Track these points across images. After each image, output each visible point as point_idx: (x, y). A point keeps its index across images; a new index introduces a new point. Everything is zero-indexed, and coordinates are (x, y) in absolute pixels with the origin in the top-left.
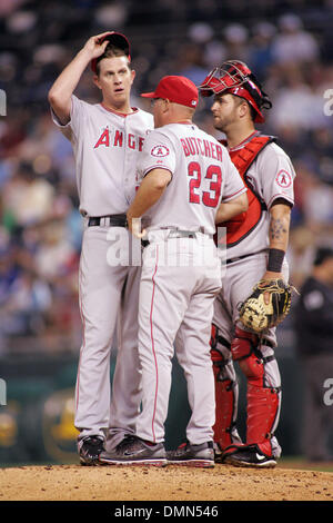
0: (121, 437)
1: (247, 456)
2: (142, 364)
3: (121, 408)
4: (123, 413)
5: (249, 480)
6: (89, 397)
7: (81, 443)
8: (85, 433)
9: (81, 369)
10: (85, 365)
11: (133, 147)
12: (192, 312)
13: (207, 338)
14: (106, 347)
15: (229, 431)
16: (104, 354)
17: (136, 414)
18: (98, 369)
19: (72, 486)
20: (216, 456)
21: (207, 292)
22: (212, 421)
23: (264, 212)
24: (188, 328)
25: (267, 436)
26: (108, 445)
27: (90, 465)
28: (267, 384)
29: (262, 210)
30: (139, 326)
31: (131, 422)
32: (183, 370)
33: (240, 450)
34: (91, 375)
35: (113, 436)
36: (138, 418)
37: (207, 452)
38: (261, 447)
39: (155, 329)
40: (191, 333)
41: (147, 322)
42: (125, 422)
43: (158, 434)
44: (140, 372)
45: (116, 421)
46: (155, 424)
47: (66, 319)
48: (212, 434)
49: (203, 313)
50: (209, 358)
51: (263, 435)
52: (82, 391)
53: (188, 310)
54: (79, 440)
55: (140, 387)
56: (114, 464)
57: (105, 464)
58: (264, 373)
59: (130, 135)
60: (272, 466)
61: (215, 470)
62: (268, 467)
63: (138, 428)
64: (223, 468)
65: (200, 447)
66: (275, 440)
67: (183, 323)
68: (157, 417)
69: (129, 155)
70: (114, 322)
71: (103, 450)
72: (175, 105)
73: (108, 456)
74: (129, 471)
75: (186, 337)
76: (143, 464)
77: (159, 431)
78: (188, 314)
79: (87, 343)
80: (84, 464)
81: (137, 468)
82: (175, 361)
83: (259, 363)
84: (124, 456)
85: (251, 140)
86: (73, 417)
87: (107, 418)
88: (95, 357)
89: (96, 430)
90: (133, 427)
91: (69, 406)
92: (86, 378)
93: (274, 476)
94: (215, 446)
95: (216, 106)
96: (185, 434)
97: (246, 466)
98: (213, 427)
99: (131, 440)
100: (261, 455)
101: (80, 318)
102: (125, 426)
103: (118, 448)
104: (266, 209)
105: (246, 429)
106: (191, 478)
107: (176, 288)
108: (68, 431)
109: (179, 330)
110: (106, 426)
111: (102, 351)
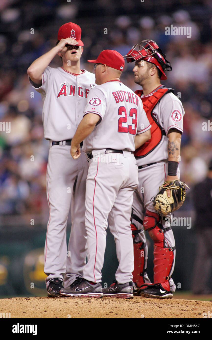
0: (73, 279)
1: (154, 291)
2: (87, 233)
3: (74, 260)
4: (75, 264)
5: (156, 306)
6: (53, 253)
7: (48, 283)
8: (51, 277)
9: (48, 236)
10: (50, 233)
11: (82, 96)
12: (120, 200)
13: (129, 216)
14: (64, 222)
15: (143, 275)
16: (63, 226)
17: (83, 264)
18: (58, 236)
19: (43, 310)
20: (134, 291)
21: (130, 187)
22: (132, 269)
23: (164, 136)
24: (117, 210)
25: (167, 278)
26: (66, 284)
27: (54, 297)
28: (166, 245)
29: (162, 135)
30: (85, 209)
31: (80, 269)
32: (113, 236)
33: (150, 287)
34: (55, 240)
35: (69, 278)
36: (84, 267)
37: (129, 289)
38: (163, 285)
39: (96, 211)
40: (119, 213)
41: (91, 206)
42: (76, 270)
43: (98, 277)
44: (86, 237)
45: (70, 269)
46: (95, 271)
47: (39, 204)
48: (132, 277)
49: (126, 201)
50: (130, 229)
51: (164, 277)
52: (49, 250)
53: (117, 199)
54: (47, 281)
55: (86, 247)
56: (69, 296)
57: (64, 296)
58: (164, 238)
59: (79, 88)
60: (170, 298)
61: (133, 300)
62: (167, 298)
63: (84, 273)
64: (139, 299)
65: (124, 285)
66: (172, 281)
67: (114, 207)
68: (97, 266)
69: (79, 101)
70: (69, 206)
71: (63, 287)
72: (110, 68)
73: (65, 291)
74: (79, 300)
75: (115, 216)
76: (88, 296)
77: (98, 275)
78: (117, 201)
79: (52, 219)
80: (50, 296)
81: (84, 299)
82: (108, 230)
83: (161, 232)
84: (76, 291)
85: (157, 90)
86: (43, 266)
87: (65, 267)
88: (57, 228)
89: (58, 275)
90: (81, 272)
91: (41, 259)
92: (51, 242)
93: (172, 304)
94: (134, 284)
95: (136, 68)
96: (115, 277)
97: (154, 297)
98: (133, 273)
99: (80, 281)
100: (163, 290)
101: (47, 203)
102: (76, 272)
103: (72, 286)
104: (165, 134)
105: (153, 274)
106: (118, 305)
107: (109, 185)
108: (40, 275)
109: (111, 212)
110: (64, 272)
111: (61, 224)
